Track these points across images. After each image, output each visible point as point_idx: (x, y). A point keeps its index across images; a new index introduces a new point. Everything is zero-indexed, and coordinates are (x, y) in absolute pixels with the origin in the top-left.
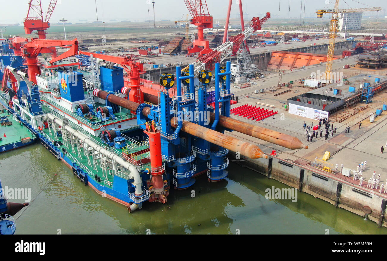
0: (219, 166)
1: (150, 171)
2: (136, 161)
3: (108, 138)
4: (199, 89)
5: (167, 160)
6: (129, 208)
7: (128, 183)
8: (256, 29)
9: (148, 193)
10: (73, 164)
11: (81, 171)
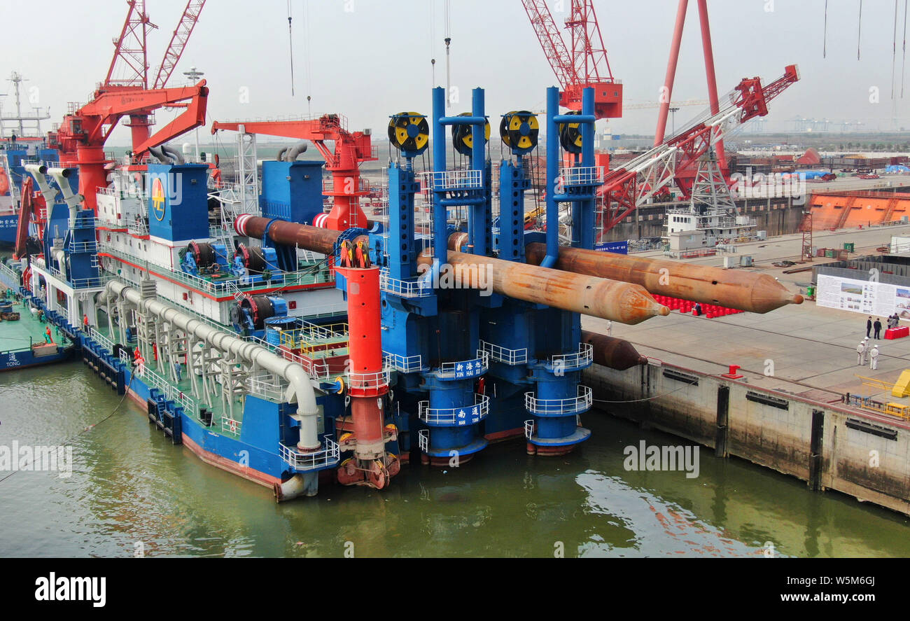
0: (559, 403)
1: (345, 386)
2: (310, 360)
3: (249, 317)
4: (502, 165)
5: (400, 369)
6: (277, 489)
7: (280, 413)
8: (750, 114)
9: (338, 448)
10: (152, 391)
11: (168, 405)
